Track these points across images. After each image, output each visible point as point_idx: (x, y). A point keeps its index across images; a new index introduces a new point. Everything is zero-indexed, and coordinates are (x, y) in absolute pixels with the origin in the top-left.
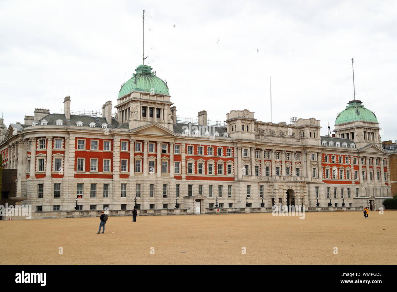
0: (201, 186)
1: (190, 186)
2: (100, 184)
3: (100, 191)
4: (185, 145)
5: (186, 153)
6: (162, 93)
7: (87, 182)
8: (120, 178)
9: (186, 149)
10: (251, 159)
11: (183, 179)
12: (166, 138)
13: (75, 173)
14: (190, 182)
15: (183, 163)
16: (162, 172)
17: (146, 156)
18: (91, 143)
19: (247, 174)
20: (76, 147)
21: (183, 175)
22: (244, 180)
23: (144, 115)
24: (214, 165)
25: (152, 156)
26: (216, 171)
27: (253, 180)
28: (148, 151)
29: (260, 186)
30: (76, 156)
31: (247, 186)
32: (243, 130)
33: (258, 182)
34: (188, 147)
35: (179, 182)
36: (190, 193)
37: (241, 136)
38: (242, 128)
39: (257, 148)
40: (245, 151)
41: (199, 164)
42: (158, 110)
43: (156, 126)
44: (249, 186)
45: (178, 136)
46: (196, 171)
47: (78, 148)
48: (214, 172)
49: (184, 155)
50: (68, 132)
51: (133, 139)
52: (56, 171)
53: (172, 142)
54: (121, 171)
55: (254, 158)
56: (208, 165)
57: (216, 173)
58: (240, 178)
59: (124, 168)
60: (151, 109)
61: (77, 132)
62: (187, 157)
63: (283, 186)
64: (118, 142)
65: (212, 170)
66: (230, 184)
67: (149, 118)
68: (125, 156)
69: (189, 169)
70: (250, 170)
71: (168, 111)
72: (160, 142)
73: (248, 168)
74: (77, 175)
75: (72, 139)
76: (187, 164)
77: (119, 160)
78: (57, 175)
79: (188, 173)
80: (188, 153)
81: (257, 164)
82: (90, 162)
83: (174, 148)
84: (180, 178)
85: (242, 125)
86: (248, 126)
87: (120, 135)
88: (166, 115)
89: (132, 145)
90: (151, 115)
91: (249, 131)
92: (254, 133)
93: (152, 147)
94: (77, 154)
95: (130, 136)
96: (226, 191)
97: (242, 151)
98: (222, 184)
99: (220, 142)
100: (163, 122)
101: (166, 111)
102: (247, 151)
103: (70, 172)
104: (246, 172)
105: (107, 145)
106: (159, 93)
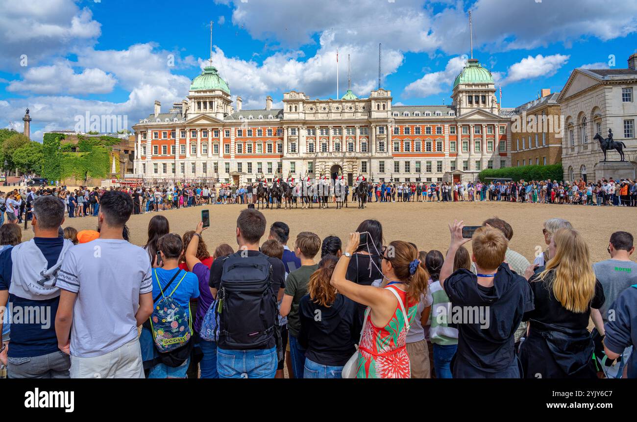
0: (250, 164)
1: (240, 164)
2: (169, 164)
3: (169, 168)
5: (235, 136)
6: (213, 88)
7: (160, 162)
8: (180, 158)
10: (299, 137)
11: (233, 158)
12: (214, 125)
13: (151, 156)
14: (240, 160)
15: (232, 145)
16: (214, 153)
17: (199, 141)
18: (162, 134)
19: (295, 151)
20: (152, 138)
21: (232, 154)
22: (288, 157)
23: (199, 108)
24: (263, 145)
25: (205, 140)
26: (265, 150)
27: (298, 157)
28: (201, 137)
29: (309, 163)
30: (152, 144)
31: (291, 163)
32: (291, 110)
33: (304, 159)
34: (237, 131)
35: (227, 160)
36: (240, 170)
37: (287, 117)
38: (289, 109)
39: (310, 126)
40: (293, 130)
41: (248, 145)
42: (211, 103)
43: (204, 117)
44: (294, 163)
45: (225, 123)
46: (245, 150)
47: (154, 138)
48: (263, 151)
49: (233, 138)
50: (147, 128)
51: (187, 129)
52: (143, 154)
53: (220, 128)
54: (181, 154)
55: (303, 136)
56: (257, 145)
57: (265, 152)
58: (284, 155)
59: (184, 151)
60: (205, 103)
61: (152, 127)
62: (236, 139)
63: (325, 162)
64: (178, 131)
65: (261, 149)
66: (279, 161)
67: (202, 110)
68: (183, 142)
69: (239, 150)
70: (297, 148)
71: (217, 102)
72: (209, 129)
73: (295, 146)
74: (153, 158)
75: (149, 132)
76: (237, 145)
77: (178, 145)
78: (143, 158)
79: (237, 153)
80: (237, 137)
81: (311, 141)
82: (162, 147)
83: (225, 132)
84: (229, 157)
85: (289, 106)
86: (296, 106)
87: (179, 127)
88: (216, 106)
89: (188, 133)
90: (205, 107)
91: (298, 111)
92: (302, 113)
93: (206, 133)
94: (153, 142)
95: (185, 127)
96: (275, 167)
97: (288, 131)
98: (270, 161)
99: (269, 124)
100: (213, 112)
101: (216, 103)
102: (295, 130)
103: (149, 155)
104: (294, 150)
105: (174, 135)
106: (211, 88)
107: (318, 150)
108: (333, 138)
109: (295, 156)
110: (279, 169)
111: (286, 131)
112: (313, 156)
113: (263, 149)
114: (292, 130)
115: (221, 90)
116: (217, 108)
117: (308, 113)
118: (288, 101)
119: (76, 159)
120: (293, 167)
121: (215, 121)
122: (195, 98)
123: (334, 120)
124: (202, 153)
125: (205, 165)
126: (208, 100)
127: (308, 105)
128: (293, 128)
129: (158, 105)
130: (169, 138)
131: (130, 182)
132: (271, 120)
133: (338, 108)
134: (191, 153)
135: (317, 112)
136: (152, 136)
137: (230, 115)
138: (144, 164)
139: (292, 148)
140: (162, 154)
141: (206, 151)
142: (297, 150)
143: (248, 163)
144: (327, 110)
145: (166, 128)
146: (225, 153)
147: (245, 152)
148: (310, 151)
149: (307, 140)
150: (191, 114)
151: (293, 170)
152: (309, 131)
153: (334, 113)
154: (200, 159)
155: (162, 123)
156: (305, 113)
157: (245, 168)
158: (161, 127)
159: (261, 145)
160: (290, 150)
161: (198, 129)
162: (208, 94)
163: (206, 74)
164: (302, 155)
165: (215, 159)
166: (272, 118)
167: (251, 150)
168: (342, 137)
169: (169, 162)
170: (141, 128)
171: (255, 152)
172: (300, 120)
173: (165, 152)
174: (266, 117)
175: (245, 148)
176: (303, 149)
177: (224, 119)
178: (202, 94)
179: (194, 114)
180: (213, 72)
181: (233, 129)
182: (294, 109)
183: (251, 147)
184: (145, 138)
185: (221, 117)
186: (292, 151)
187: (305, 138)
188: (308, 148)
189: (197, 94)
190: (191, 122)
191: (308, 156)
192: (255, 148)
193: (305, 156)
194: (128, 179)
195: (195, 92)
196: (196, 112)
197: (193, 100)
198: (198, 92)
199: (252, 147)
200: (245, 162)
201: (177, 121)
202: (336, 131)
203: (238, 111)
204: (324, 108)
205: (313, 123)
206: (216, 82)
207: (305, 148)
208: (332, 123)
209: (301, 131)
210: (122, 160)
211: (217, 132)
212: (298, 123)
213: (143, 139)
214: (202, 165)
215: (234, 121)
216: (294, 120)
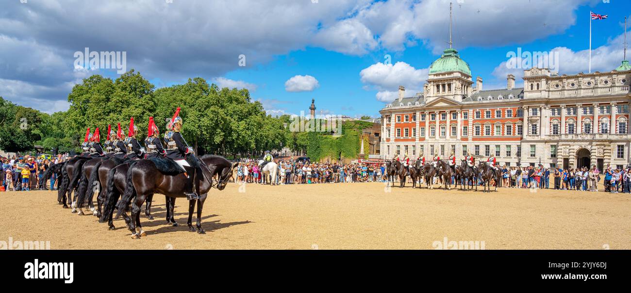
0: (487, 147)
1: (477, 147)
2: (410, 146)
3: (410, 149)
4: (472, 111)
5: (473, 118)
6: (452, 70)
7: (402, 144)
8: (419, 141)
9: (473, 114)
10: (540, 117)
11: (470, 140)
12: (452, 107)
13: (394, 138)
14: (477, 143)
15: (470, 127)
16: (451, 136)
17: (438, 124)
18: (405, 117)
19: (536, 133)
20: (395, 122)
21: (470, 137)
22: (528, 140)
23: (438, 91)
24: (501, 127)
25: (443, 123)
26: (503, 132)
27: (539, 139)
28: (440, 119)
29: (552, 146)
30: (395, 127)
31: (532, 146)
32: (532, 89)
33: (546, 142)
34: (475, 113)
35: (465, 143)
36: (477, 153)
37: (527, 96)
38: (530, 87)
39: (554, 105)
40: (535, 110)
41: (486, 127)
42: (449, 85)
43: (443, 99)
44: (534, 146)
45: (463, 105)
46: (482, 133)
47: (397, 122)
48: (501, 133)
49: (471, 120)
50: (391, 112)
51: (427, 112)
52: (388, 137)
53: (458, 110)
54: (421, 136)
55: (546, 117)
56: (495, 127)
57: (503, 134)
58: (524, 138)
59: (423, 133)
60: (444, 86)
61: (395, 111)
62: (474, 121)
63: (570, 146)
64: (418, 115)
65: (500, 131)
66: (519, 144)
67: (441, 93)
68: (422, 124)
69: (476, 132)
70: (538, 130)
71: (456, 84)
72: (447, 111)
73: (536, 127)
74: (396, 140)
75: (393, 115)
76: (474, 127)
77: (418, 128)
78: (388, 140)
79: (475, 135)
80: (475, 118)
81: (555, 122)
82: (404, 130)
83: (463, 114)
84: (467, 139)
85: (530, 84)
86: (538, 84)
87: (419, 110)
88: (454, 88)
89: (427, 116)
90: (444, 90)
91: (540, 89)
92: (546, 91)
93: (444, 115)
94: (396, 125)
95: (425, 110)
96: (514, 150)
97: (528, 111)
98: (509, 144)
99: (508, 104)
100: (451, 94)
101: (454, 85)
102: (536, 110)
103: (392, 138)
104: (534, 132)
105: (414, 118)
106: (449, 70)
107: (563, 132)
108: (583, 117)
109: (536, 138)
110: (518, 152)
111: (526, 112)
112: (556, 138)
113: (501, 131)
114: (533, 110)
115: (459, 72)
116: (455, 90)
117: (553, 91)
118: (528, 79)
119: (332, 141)
120: (534, 150)
121: (453, 103)
122: (434, 81)
123: (583, 97)
124: (441, 136)
125: (443, 147)
126: (446, 83)
127: (553, 82)
128: (534, 107)
129: (402, 90)
130: (411, 121)
131: (373, 162)
132: (511, 100)
133: (589, 83)
134: (430, 136)
135: (563, 88)
136: (395, 119)
137: (469, 97)
138: (389, 146)
139: (533, 130)
140: (405, 136)
141: (444, 133)
142: (538, 133)
143: (486, 146)
144: (576, 87)
145: (408, 111)
146: (462, 135)
147: (482, 134)
148: (554, 133)
149: (550, 120)
150: (430, 97)
151: (533, 153)
152: (553, 110)
153: (585, 89)
154: (438, 141)
155: (404, 107)
156: (549, 91)
157: (482, 151)
158: (404, 111)
159: (500, 127)
160: (531, 132)
161: (437, 112)
162: (447, 76)
163: (445, 56)
164: (543, 137)
165: (453, 141)
166: (512, 98)
167: (489, 132)
168: (593, 117)
169: (410, 144)
170: (386, 113)
171: (493, 134)
172: (542, 99)
173: (407, 134)
174: (506, 97)
175: (482, 130)
176: (545, 131)
177: (463, 101)
178: (441, 77)
179: (433, 97)
180: (452, 54)
181: (471, 111)
182: (535, 88)
183: (489, 130)
184: (390, 121)
185: (459, 99)
186: (533, 133)
187: (548, 119)
188: (552, 130)
189: (436, 77)
190: (430, 106)
191: (551, 138)
192: (493, 130)
193: (547, 138)
194: (372, 160)
195: (434, 75)
196: (434, 95)
197: (432, 83)
198: (437, 75)
199: (491, 129)
200: (482, 145)
201: (418, 105)
202: (586, 109)
203: (478, 92)
204: (573, 85)
205: (558, 102)
206: (455, 63)
207: (548, 129)
208: (581, 101)
209: (543, 111)
210: (371, 142)
211: (455, 115)
212: (540, 102)
213: (388, 123)
214: (440, 147)
215: (473, 102)
216: (535, 99)
